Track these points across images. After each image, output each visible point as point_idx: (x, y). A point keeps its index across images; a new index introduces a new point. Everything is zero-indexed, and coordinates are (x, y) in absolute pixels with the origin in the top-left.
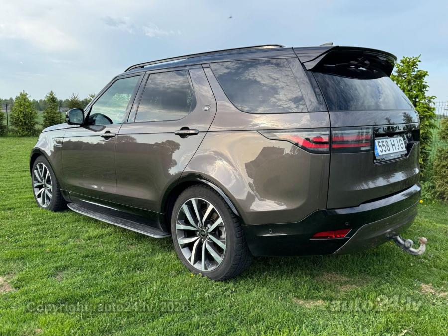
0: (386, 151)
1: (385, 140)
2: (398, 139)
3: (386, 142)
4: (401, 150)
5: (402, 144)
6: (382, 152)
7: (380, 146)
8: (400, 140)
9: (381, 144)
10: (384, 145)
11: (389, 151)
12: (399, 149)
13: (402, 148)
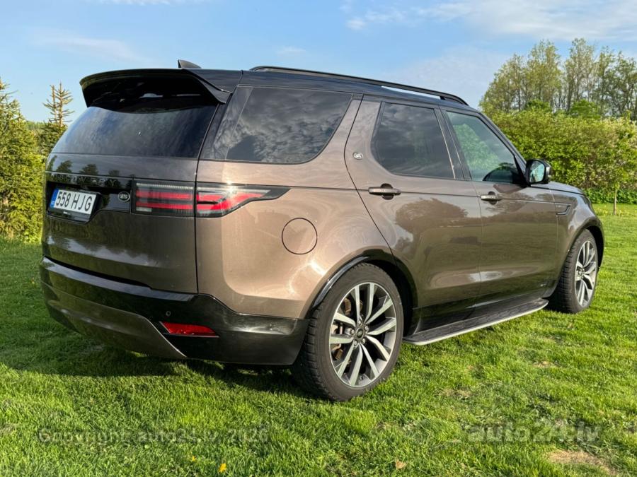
0: (61, 205)
1: (68, 192)
2: (88, 195)
3: (70, 194)
4: (83, 211)
5: (89, 204)
6: (57, 204)
7: (59, 197)
8: (90, 198)
9: (61, 196)
10: (64, 198)
11: (66, 206)
12: (79, 209)
13: (86, 210)
